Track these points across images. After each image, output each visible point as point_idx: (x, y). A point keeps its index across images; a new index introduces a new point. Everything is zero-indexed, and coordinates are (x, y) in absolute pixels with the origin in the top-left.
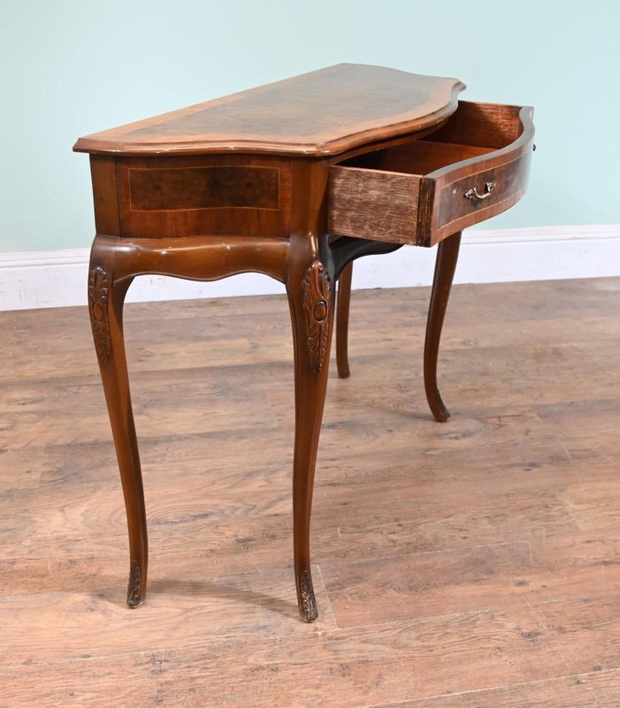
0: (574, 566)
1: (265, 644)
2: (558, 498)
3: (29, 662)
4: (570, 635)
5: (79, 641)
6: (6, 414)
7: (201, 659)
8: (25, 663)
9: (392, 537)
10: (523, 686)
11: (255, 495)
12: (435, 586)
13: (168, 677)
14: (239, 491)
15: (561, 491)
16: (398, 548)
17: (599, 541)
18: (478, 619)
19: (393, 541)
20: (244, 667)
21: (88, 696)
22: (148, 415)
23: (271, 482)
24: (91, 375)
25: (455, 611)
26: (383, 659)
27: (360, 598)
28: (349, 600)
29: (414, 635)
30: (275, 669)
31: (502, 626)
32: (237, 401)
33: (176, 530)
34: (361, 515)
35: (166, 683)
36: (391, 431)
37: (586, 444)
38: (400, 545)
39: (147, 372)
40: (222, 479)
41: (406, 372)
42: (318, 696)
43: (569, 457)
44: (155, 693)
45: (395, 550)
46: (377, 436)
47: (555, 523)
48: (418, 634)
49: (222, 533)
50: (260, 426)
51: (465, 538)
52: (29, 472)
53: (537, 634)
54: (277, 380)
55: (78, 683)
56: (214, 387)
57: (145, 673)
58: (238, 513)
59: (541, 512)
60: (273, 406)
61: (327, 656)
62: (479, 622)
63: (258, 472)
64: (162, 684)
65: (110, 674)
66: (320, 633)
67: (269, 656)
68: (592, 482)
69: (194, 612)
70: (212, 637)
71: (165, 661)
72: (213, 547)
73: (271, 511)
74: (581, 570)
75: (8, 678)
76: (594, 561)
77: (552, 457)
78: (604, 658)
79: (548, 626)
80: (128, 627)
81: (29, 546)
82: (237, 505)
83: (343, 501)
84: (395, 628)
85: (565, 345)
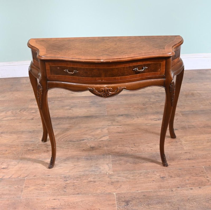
0: (180, 159)
1: (93, 175)
2: (181, 140)
3: (35, 176)
4: (173, 178)
5: (48, 171)
6: (35, 108)
7: (77, 178)
8: (34, 176)
9: (132, 148)
10: (157, 191)
11: (98, 135)
12: (141, 163)
13: (68, 182)
14: (93, 133)
15: (182, 137)
16: (133, 152)
17: (189, 153)
18: (150, 172)
19: (132, 150)
20: (87, 181)
21: (48, 185)
22: (72, 110)
23: (102, 131)
24: (58, 97)
25: (144, 170)
26: (123, 181)
27: (120, 165)
28: (117, 165)
29: (132, 175)
30: (95, 182)
31: (156, 175)
32: (97, 107)
33: (75, 144)
34: (125, 142)
35: (67, 183)
36: (138, 117)
37: (193, 124)
38: (134, 151)
39: (73, 97)
40: (90, 130)
41: (146, 99)
42: (104, 189)
43: (187, 128)
44: (64, 186)
45: (132, 152)
46: (134, 119)
47: (178, 147)
48: (133, 175)
49: (87, 145)
50: (102, 115)
51: (151, 150)
52: (39, 125)
53: (165, 177)
54: (109, 101)
55: (46, 182)
56: (92, 102)
57: (63, 181)
58: (92, 140)
59: (175, 143)
60: (107, 108)
61: (108, 179)
62: (150, 173)
63: (100, 128)
64: (66, 184)
65: (54, 180)
66: (108, 173)
67: (94, 178)
68: (192, 135)
69: (77, 166)
70: (81, 172)
71: (68, 178)
72: (84, 149)
73: (101, 139)
74: (182, 161)
75: (30, 180)
76: (186, 158)
77: (182, 127)
78: (181, 185)
79: (168, 175)
80: (60, 169)
81: (38, 146)
82: (92, 137)
83: (121, 137)
84: (127, 173)
85: (196, 92)
